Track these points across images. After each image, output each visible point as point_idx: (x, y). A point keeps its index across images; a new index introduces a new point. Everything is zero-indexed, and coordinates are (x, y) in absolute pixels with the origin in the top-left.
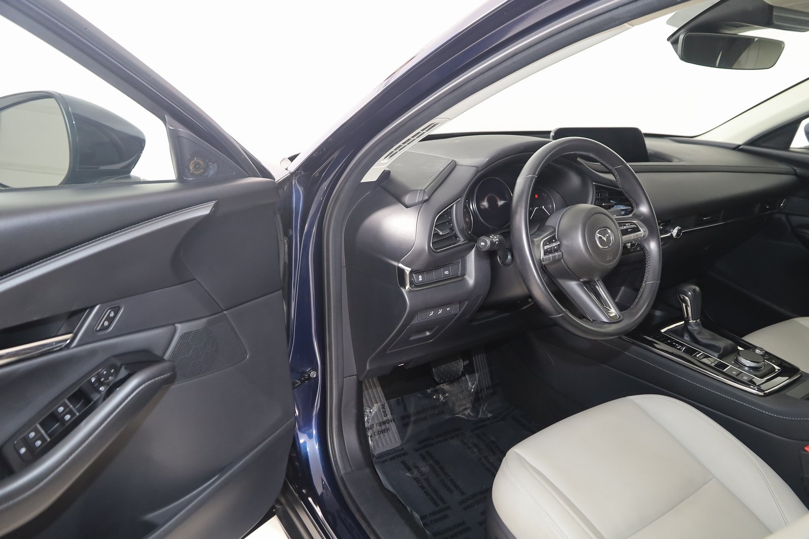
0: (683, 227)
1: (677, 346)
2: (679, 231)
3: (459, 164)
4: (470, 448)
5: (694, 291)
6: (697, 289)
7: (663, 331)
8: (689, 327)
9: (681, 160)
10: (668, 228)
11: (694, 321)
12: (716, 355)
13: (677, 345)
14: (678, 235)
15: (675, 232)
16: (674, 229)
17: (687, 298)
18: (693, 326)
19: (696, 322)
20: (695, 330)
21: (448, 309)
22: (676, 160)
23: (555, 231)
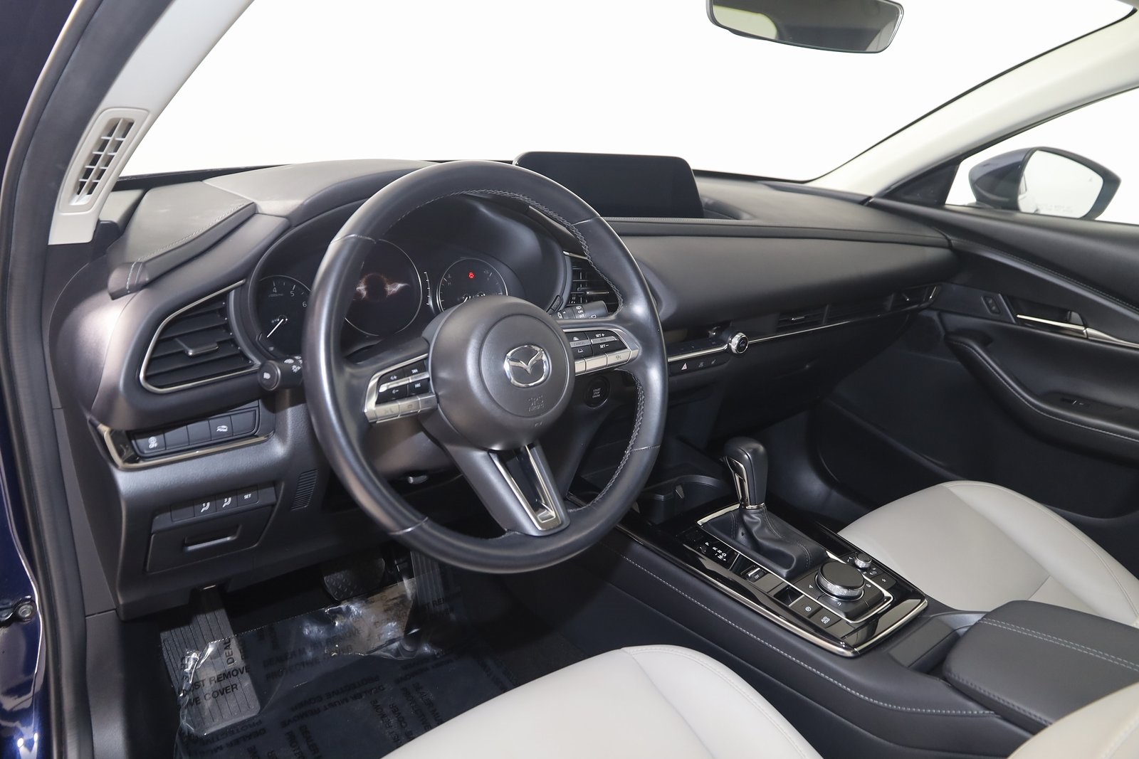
0: (750, 335)
1: (719, 554)
2: (742, 341)
3: (260, 212)
4: (383, 716)
5: (755, 452)
6: (761, 448)
7: (700, 522)
8: (746, 518)
9: (754, 217)
10: (724, 336)
11: (755, 507)
12: (784, 572)
13: (720, 551)
14: (739, 347)
15: (734, 342)
16: (733, 337)
17: (742, 466)
18: (753, 516)
19: (758, 508)
20: (757, 523)
21: (246, 497)
22: (745, 216)
23: (427, 351)
